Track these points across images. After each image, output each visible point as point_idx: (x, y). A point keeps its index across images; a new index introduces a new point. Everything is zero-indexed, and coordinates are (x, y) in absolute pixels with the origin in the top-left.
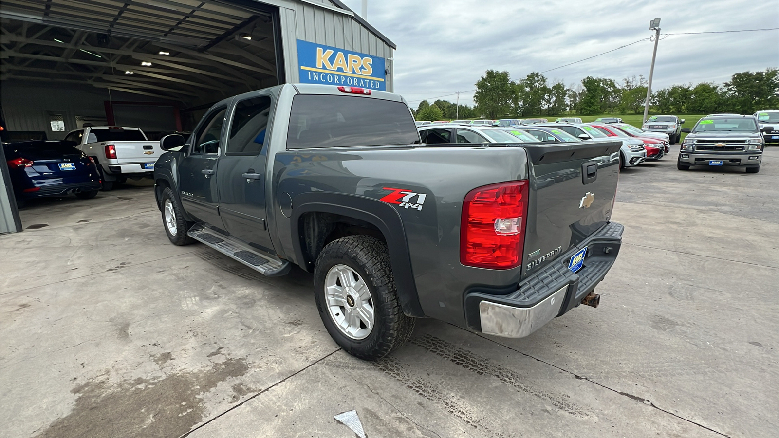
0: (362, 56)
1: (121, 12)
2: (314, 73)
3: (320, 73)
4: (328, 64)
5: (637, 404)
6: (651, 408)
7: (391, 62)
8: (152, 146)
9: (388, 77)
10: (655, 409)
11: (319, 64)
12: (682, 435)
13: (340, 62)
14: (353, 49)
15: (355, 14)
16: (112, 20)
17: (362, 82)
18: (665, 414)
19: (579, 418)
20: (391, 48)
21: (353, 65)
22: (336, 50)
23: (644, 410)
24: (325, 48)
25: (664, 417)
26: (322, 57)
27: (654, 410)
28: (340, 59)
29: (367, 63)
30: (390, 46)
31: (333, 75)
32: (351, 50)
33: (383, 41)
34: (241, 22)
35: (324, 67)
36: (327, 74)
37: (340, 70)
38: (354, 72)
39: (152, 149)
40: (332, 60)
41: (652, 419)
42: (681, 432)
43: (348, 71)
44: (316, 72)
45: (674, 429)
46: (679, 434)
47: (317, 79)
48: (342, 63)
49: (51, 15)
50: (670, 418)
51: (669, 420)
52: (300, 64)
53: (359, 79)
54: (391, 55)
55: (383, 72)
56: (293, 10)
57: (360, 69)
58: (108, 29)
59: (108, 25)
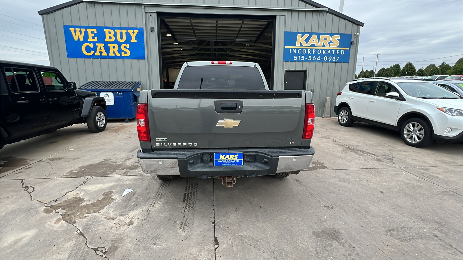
0: (332, 35)
1: (239, 32)
2: (294, 50)
3: (297, 49)
4: (304, 43)
5: (211, 243)
7: (357, 36)
9: (353, 47)
11: (298, 44)
13: (314, 40)
14: (325, 31)
15: (329, 9)
16: (236, 35)
17: (329, 51)
19: (180, 230)
20: (359, 26)
21: (323, 41)
22: (311, 34)
24: (303, 34)
26: (301, 39)
28: (314, 39)
29: (335, 39)
30: (358, 25)
31: (307, 49)
32: (324, 32)
33: (352, 22)
34: (265, 26)
35: (301, 45)
36: (302, 49)
37: (313, 45)
38: (324, 46)
40: (307, 40)
43: (319, 45)
44: (295, 49)
47: (295, 52)
48: (314, 41)
49: (197, 36)
52: (285, 45)
53: (327, 50)
54: (358, 31)
55: (350, 43)
56: (285, 16)
57: (329, 43)
58: (216, 39)
59: (215, 37)
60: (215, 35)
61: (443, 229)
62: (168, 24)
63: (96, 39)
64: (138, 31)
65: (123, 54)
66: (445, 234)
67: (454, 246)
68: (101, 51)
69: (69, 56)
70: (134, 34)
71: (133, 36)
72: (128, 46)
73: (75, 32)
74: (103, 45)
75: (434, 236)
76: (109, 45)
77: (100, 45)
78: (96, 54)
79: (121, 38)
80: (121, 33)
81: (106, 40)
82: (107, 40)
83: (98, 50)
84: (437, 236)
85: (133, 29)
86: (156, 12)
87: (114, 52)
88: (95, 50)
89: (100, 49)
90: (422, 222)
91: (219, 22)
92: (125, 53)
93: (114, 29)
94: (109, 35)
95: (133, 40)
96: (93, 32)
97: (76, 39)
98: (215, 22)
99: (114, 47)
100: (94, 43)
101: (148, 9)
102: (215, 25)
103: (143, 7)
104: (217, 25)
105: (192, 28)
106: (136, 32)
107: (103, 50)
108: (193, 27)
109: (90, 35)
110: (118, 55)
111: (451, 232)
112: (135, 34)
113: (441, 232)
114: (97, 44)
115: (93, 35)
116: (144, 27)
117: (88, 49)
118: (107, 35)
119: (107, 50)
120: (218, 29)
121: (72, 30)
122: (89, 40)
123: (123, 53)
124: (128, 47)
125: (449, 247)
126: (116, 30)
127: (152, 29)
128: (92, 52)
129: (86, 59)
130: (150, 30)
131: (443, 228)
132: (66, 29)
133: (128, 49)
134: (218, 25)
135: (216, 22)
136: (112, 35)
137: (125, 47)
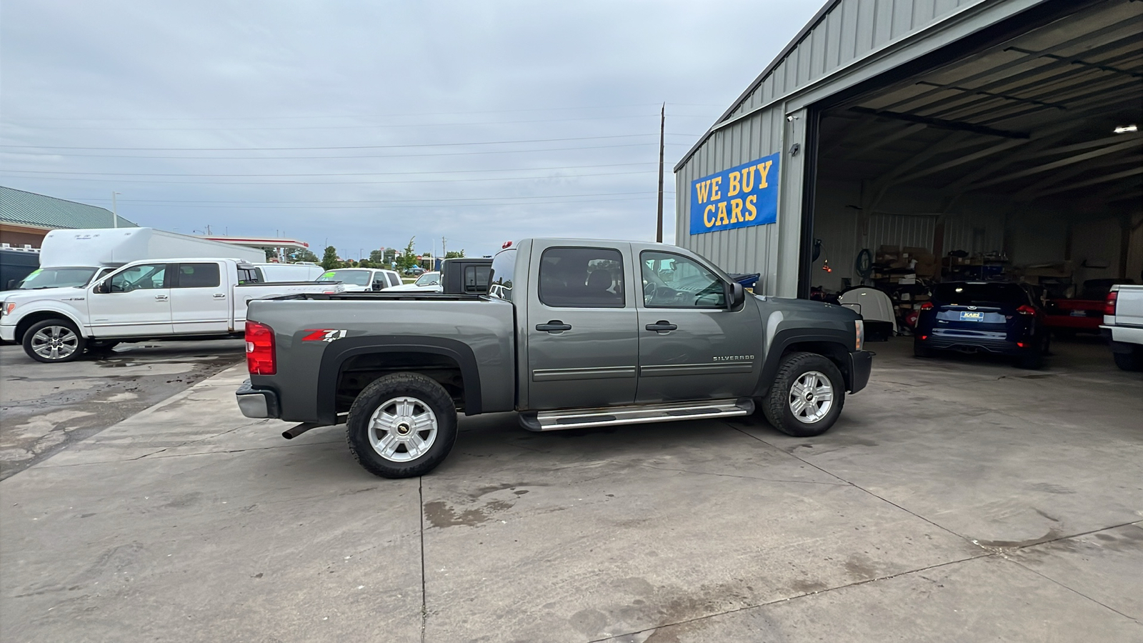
61: (72, 607)
63: (719, 196)
65: (748, 218)
66: (62, 602)
67: (36, 596)
69: (692, 233)
70: (764, 170)
71: (764, 175)
72: (754, 198)
73: (701, 188)
74: (726, 203)
75: (77, 586)
76: (732, 202)
77: (723, 205)
78: (717, 224)
79: (748, 185)
80: (749, 175)
81: (729, 195)
82: (731, 193)
83: (720, 216)
84: (71, 589)
85: (765, 160)
86: (806, 107)
87: (737, 216)
88: (716, 216)
89: (722, 212)
90: (117, 590)
92: (751, 214)
93: (740, 168)
94: (734, 182)
95: (763, 184)
96: (716, 184)
97: (700, 202)
99: (737, 206)
100: (716, 203)
101: (792, 107)
103: (784, 105)
106: (769, 164)
107: (725, 215)
109: (714, 188)
110: (741, 220)
111: (53, 613)
112: (767, 169)
113: (72, 600)
114: (719, 205)
115: (717, 188)
116: (782, 151)
117: (710, 216)
118: (732, 184)
119: (729, 211)
121: (698, 186)
122: (712, 199)
123: (747, 214)
124: (756, 202)
125: (41, 590)
126: (743, 171)
127: (795, 150)
128: (714, 220)
129: (707, 235)
130: (791, 153)
131: (74, 609)
132: (693, 186)
133: (754, 205)
136: (737, 183)
137: (751, 202)
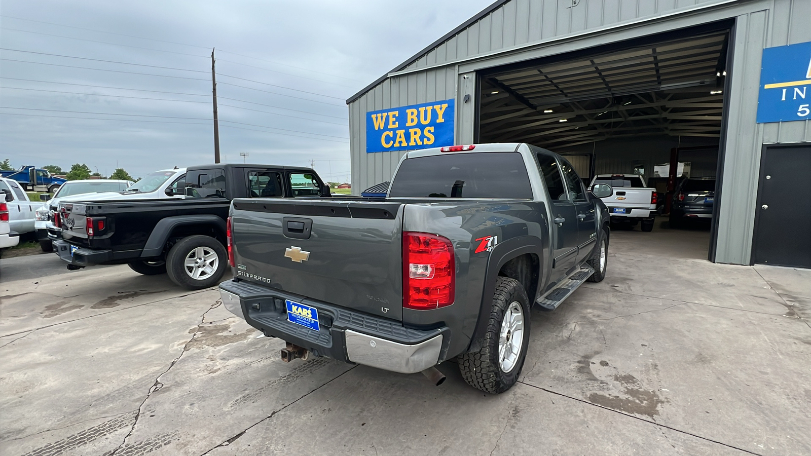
5: (228, 436)
6: (219, 443)
8: (625, 193)
10: (216, 446)
12: (184, 449)
18: (207, 449)
19: (232, 402)
23: (220, 438)
25: (206, 447)
27: (215, 443)
39: (625, 195)
41: (208, 439)
42: (187, 450)
45: (191, 447)
46: (186, 448)
50: (202, 449)
51: (201, 448)
58: (610, 93)
59: (607, 90)
60: (656, 79)
62: (506, 83)
63: (397, 125)
64: (446, 105)
65: (426, 142)
68: (400, 140)
69: (368, 151)
70: (441, 110)
71: (440, 113)
72: (432, 129)
73: (377, 118)
74: (404, 131)
76: (410, 130)
77: (401, 132)
78: (395, 146)
79: (425, 119)
80: (426, 112)
81: (407, 125)
82: (409, 124)
83: (398, 139)
85: (441, 103)
86: (475, 71)
87: (415, 141)
88: (394, 140)
89: (400, 137)
91: (659, 50)
92: (429, 139)
93: (417, 107)
94: (411, 116)
95: (440, 120)
96: (394, 116)
97: (377, 128)
98: (650, 51)
99: (415, 133)
100: (394, 130)
101: (464, 69)
102: (652, 59)
103: (457, 67)
104: (655, 58)
105: (598, 75)
106: (445, 106)
107: (403, 139)
108: (600, 74)
109: (392, 119)
110: (420, 143)
112: (443, 110)
114: (397, 132)
115: (394, 119)
116: (456, 98)
117: (388, 139)
118: (409, 117)
119: (408, 137)
120: (660, 64)
121: (374, 116)
122: (389, 127)
123: (425, 139)
124: (433, 131)
126: (420, 109)
127: (467, 99)
128: (392, 142)
129: (385, 153)
130: (464, 100)
132: (369, 115)
133: (432, 133)
134: (659, 58)
135: (652, 53)
136: (414, 117)
137: (429, 131)
